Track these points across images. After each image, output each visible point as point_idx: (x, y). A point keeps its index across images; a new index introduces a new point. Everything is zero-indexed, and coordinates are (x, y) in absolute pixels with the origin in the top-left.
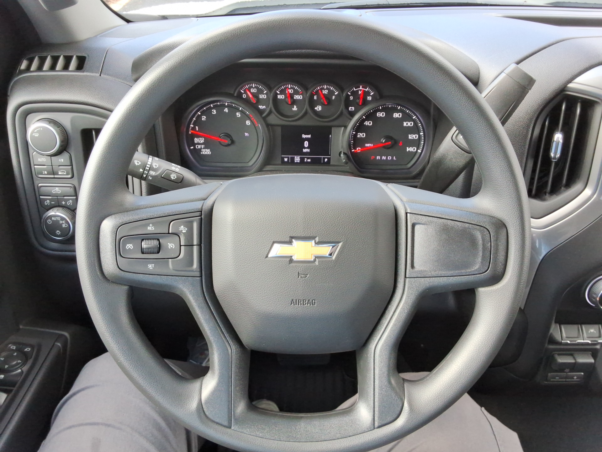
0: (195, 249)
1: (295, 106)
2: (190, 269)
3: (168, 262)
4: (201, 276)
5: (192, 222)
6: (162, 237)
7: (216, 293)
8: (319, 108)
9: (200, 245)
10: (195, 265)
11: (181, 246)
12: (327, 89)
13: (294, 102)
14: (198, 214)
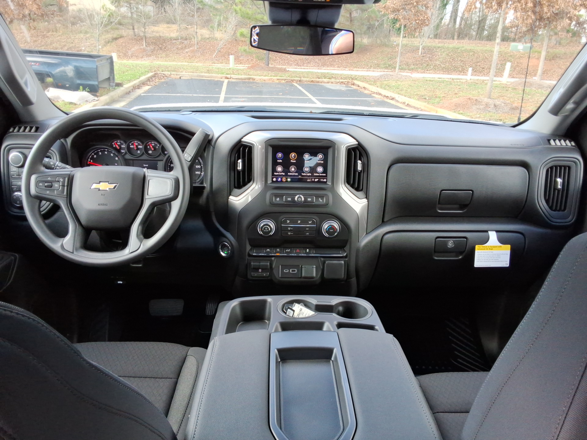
0: (66, 187)
1: (139, 151)
2: (63, 194)
3: (54, 191)
4: (67, 197)
5: (65, 178)
6: (53, 182)
7: (73, 204)
8: (150, 152)
9: (67, 186)
10: (65, 193)
11: (60, 186)
12: (154, 143)
13: (138, 149)
14: (68, 175)
